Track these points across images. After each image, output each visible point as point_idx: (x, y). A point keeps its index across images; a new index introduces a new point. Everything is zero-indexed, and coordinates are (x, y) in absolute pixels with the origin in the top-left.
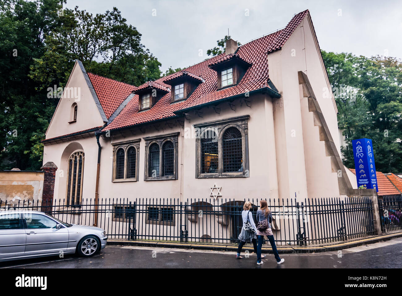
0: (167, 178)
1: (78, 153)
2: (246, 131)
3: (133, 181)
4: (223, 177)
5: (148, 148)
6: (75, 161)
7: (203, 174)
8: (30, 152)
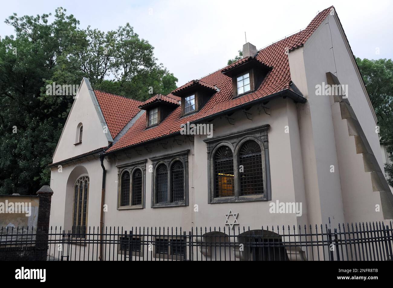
0: (176, 204)
1: (84, 178)
2: (266, 143)
3: (139, 208)
4: (241, 201)
5: (155, 169)
6: (81, 187)
7: (217, 199)
8: (39, 178)
